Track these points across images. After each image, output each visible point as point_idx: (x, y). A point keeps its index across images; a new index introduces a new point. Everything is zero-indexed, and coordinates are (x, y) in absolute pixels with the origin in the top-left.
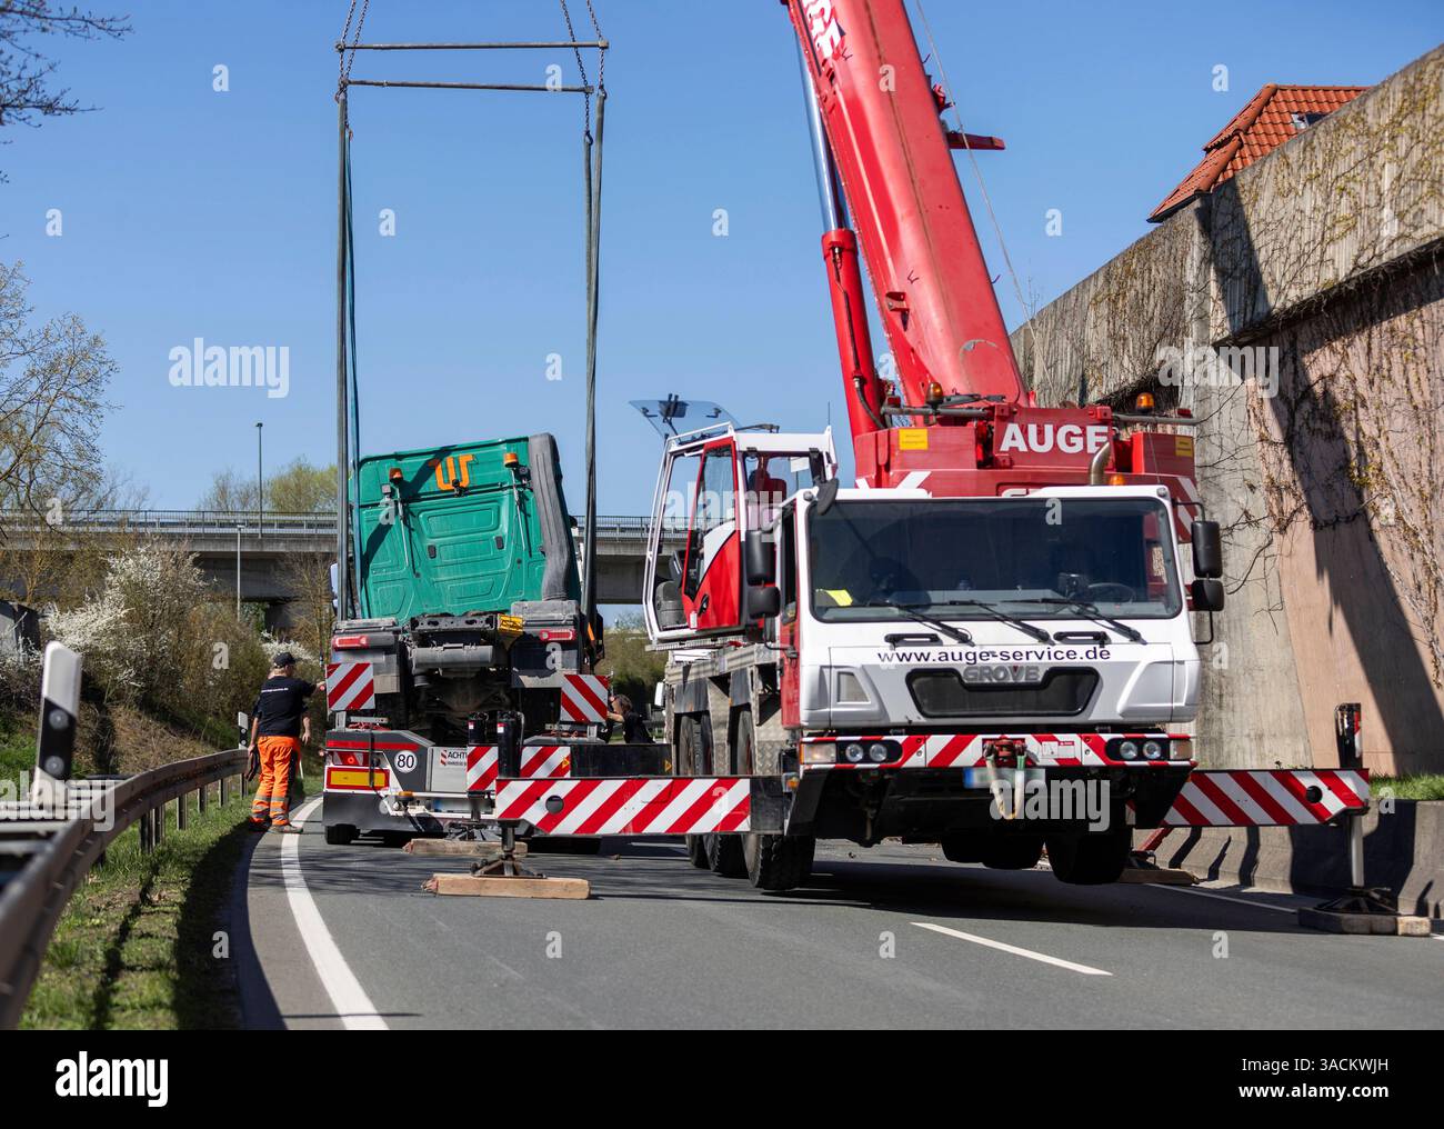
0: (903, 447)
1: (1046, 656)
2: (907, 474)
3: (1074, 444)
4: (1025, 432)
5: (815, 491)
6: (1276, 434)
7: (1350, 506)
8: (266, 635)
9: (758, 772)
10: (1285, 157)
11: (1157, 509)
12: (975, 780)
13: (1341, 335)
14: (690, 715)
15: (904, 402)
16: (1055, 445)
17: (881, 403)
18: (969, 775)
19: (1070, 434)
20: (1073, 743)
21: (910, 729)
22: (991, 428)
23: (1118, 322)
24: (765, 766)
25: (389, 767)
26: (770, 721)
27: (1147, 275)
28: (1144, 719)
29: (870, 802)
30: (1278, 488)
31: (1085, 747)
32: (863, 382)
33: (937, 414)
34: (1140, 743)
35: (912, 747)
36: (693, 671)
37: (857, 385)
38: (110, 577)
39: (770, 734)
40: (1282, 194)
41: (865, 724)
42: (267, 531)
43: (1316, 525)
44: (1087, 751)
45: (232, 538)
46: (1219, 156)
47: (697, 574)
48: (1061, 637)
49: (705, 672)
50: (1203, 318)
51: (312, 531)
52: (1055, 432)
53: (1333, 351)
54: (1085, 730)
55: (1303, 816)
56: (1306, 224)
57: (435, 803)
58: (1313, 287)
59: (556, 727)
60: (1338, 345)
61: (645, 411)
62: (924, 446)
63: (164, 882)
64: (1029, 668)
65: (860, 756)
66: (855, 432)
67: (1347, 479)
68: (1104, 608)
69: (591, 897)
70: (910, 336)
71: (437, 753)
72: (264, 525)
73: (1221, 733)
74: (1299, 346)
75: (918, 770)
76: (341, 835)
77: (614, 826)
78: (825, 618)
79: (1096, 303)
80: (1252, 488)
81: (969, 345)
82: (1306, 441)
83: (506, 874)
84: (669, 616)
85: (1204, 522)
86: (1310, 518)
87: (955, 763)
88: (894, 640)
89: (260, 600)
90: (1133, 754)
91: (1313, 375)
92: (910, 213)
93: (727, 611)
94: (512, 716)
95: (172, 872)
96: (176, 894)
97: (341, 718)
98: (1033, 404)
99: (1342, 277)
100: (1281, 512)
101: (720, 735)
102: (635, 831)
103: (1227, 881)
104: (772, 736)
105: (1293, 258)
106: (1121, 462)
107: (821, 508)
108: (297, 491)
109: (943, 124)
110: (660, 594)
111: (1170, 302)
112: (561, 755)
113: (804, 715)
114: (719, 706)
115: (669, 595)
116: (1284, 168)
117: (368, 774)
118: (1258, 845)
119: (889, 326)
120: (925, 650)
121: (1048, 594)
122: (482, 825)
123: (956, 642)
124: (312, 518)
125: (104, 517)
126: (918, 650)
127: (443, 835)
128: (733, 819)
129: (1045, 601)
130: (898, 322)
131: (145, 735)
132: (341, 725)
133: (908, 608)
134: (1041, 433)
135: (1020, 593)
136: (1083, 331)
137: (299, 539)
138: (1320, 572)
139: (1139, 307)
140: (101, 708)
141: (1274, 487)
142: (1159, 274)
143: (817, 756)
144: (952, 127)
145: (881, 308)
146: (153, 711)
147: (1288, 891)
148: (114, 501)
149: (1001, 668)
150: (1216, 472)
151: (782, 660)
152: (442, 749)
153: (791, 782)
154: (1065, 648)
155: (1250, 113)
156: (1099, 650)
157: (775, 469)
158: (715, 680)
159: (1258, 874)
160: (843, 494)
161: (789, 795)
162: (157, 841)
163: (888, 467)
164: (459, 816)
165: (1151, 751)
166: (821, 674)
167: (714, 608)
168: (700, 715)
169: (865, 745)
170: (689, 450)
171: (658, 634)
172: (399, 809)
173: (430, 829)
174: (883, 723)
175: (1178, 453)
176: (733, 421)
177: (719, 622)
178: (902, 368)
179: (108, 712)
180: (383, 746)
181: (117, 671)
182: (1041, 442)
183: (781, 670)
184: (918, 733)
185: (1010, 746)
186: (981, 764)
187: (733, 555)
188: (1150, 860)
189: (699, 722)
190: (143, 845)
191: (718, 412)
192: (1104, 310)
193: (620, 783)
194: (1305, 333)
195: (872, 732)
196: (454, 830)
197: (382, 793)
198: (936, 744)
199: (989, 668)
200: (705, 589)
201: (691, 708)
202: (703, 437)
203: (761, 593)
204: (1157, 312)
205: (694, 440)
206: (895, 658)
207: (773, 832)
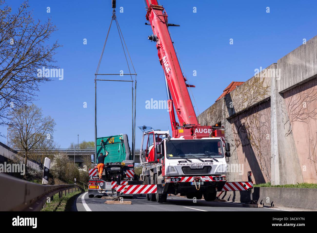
0: (179, 132)
1: (203, 164)
2: (180, 136)
3: (206, 132)
4: (198, 130)
5: (167, 138)
6: (236, 132)
7: (248, 143)
8: (79, 167)
9: (158, 184)
10: (237, 90)
11: (220, 141)
12: (193, 184)
13: (246, 116)
14: (147, 176)
15: (180, 125)
16: (203, 132)
17: (176, 126)
18: (192, 183)
19: (205, 130)
20: (208, 178)
21: (182, 176)
22: (193, 129)
23: (212, 116)
24: (159, 182)
25: (99, 185)
26: (160, 175)
27: (216, 108)
28: (219, 174)
29: (176, 188)
30: (237, 141)
31: (210, 178)
32: (174, 123)
33: (185, 127)
34: (218, 178)
35: (183, 179)
36: (147, 169)
37: (173, 123)
38: (54, 158)
39: (160, 177)
40: (236, 95)
41: (175, 175)
42: (79, 152)
43: (243, 146)
44: (210, 179)
45: (74, 153)
46: (226, 92)
47: (148, 153)
48: (206, 161)
49: (149, 169)
50: (225, 115)
51: (86, 152)
52: (203, 130)
53: (245, 119)
54: (210, 176)
55: (243, 189)
56: (240, 100)
57: (106, 191)
58: (241, 109)
59: (126, 178)
60: (245, 118)
61: (140, 128)
62: (183, 132)
63: (63, 202)
64: (201, 166)
65: (174, 180)
66: (173, 130)
67: (247, 139)
68: (212, 156)
69: (131, 204)
70: (181, 116)
71: (107, 183)
72: (79, 151)
73: (229, 179)
74: (239, 118)
75: (183, 182)
76: (91, 196)
77: (136, 192)
78: (169, 158)
79: (208, 113)
80: (233, 140)
81: (190, 117)
82: (241, 133)
83: (118, 200)
84: (144, 160)
85: (227, 143)
86: (242, 145)
87: (189, 181)
88: (180, 162)
89: (78, 163)
90: (217, 179)
91: (242, 123)
92: (181, 97)
93: (153, 159)
94: (119, 175)
95: (64, 201)
96: (65, 204)
97: (91, 177)
98: (200, 126)
99: (246, 108)
100: (237, 144)
101: (152, 178)
102: (139, 193)
103: (231, 201)
104: (160, 178)
105: (238, 105)
106: (213, 135)
107: (168, 141)
108: (84, 145)
109: (186, 83)
110: (142, 157)
111: (220, 112)
112: (126, 183)
113: (166, 174)
114: (152, 174)
115: (144, 157)
116: (237, 91)
117: (95, 186)
118: (235, 195)
119: (178, 114)
120: (185, 163)
121: (204, 154)
122: (114, 194)
123: (189, 162)
124: (86, 150)
125: (53, 150)
126: (183, 163)
127: (107, 196)
128: (154, 191)
129: (203, 155)
130: (179, 113)
131: (60, 183)
132: (91, 179)
133: (182, 157)
134: (201, 130)
135: (199, 154)
136: (206, 117)
137: (84, 153)
138: (243, 152)
139: (215, 114)
140: (52, 179)
141: (236, 140)
142: (218, 108)
143: (168, 180)
144: (187, 84)
145: (176, 111)
146: (61, 179)
147: (240, 202)
148: (55, 147)
149: (196, 166)
150: (227, 138)
151: (162, 166)
152: (107, 182)
153: (163, 185)
154: (206, 163)
155: (230, 86)
156: (211, 163)
157: (160, 137)
158: (151, 170)
159: (235, 200)
160: (171, 139)
161: (163, 187)
162: (62, 197)
163: (177, 135)
164: (110, 193)
165: (220, 179)
166: (168, 167)
167: (151, 159)
168: (148, 176)
169: (175, 179)
170: (147, 134)
171: (142, 163)
172: (100, 192)
173: (105, 195)
174: (178, 175)
175: (222, 133)
176: (153, 129)
177: (151, 161)
178: (180, 121)
179: (53, 179)
180: (98, 182)
181: (55, 173)
182: (201, 131)
183: (162, 167)
184: (184, 177)
185: (198, 178)
186: (193, 181)
187: (153, 150)
188: (219, 198)
189: (148, 177)
190: (59, 197)
191: (151, 128)
192: (210, 114)
193: (136, 186)
194: (240, 116)
195: (176, 176)
196: (109, 195)
197: (98, 189)
198: (186, 178)
199: (194, 166)
200: (149, 156)
201: (147, 175)
202: (149, 132)
203: (159, 155)
204: (218, 114)
205: (148, 132)
206: (180, 165)
207: (161, 193)
